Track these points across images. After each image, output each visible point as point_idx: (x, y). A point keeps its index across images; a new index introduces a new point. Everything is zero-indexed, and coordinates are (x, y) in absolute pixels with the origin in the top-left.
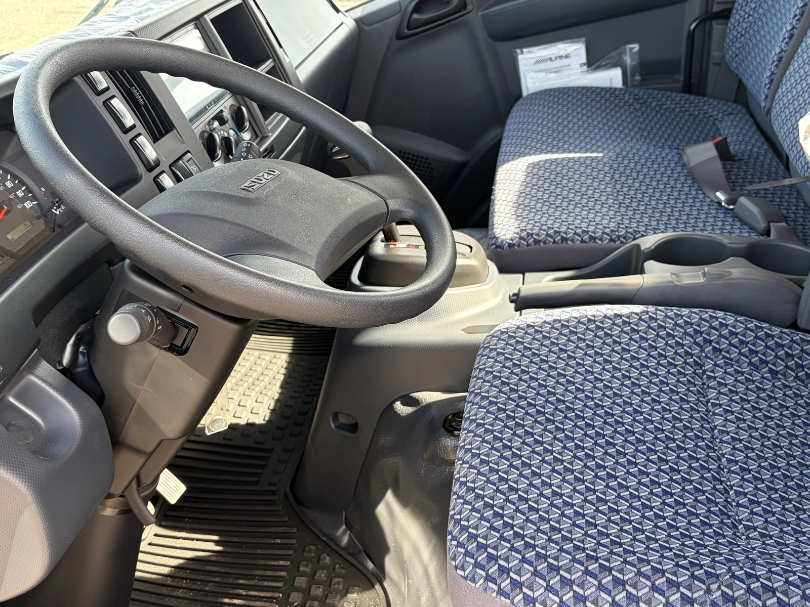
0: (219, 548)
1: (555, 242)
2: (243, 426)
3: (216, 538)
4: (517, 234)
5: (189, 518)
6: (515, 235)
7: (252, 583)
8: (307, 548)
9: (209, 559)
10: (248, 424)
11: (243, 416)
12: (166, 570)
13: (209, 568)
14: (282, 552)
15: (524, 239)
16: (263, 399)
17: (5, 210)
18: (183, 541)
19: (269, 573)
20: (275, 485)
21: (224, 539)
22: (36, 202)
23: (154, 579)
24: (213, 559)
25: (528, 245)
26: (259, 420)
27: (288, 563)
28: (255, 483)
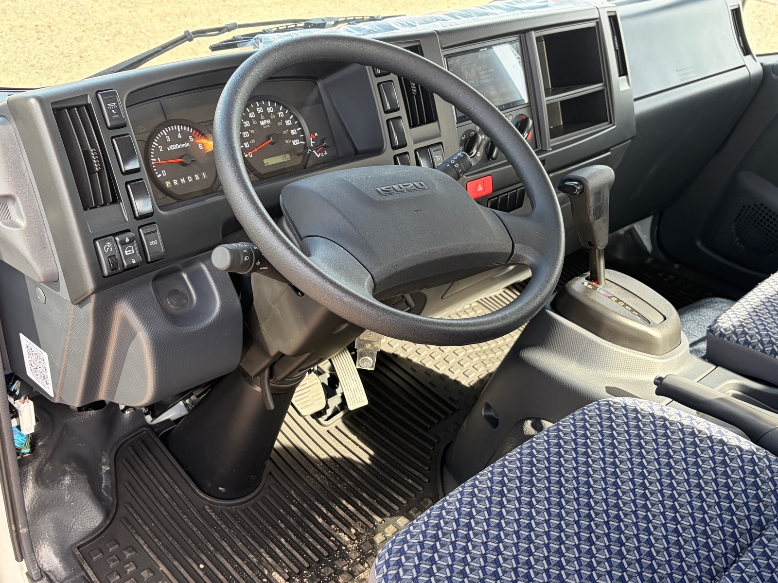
0: (369, 462)
1: (763, 351)
2: (451, 380)
3: (372, 453)
4: (734, 327)
5: (366, 428)
6: (731, 327)
7: (371, 500)
8: (425, 499)
9: (356, 465)
10: (455, 381)
11: (456, 373)
12: (323, 456)
13: (351, 471)
14: (407, 491)
15: (736, 335)
16: (480, 367)
17: (271, 141)
18: (351, 442)
19: (387, 500)
20: (438, 438)
21: (377, 457)
22: (304, 143)
23: (311, 457)
24: (359, 467)
25: (737, 342)
26: (466, 382)
27: (405, 502)
28: (425, 429)
